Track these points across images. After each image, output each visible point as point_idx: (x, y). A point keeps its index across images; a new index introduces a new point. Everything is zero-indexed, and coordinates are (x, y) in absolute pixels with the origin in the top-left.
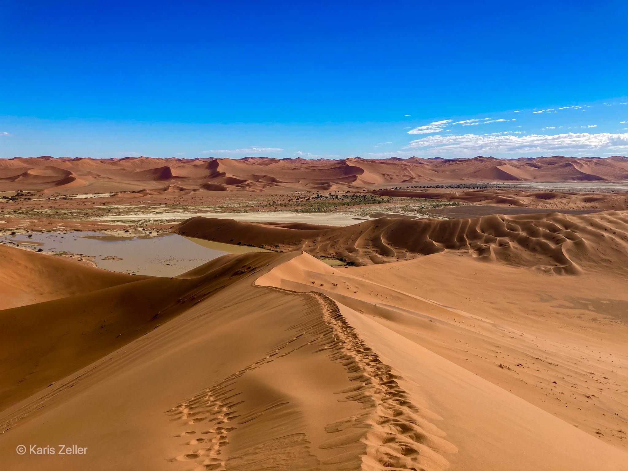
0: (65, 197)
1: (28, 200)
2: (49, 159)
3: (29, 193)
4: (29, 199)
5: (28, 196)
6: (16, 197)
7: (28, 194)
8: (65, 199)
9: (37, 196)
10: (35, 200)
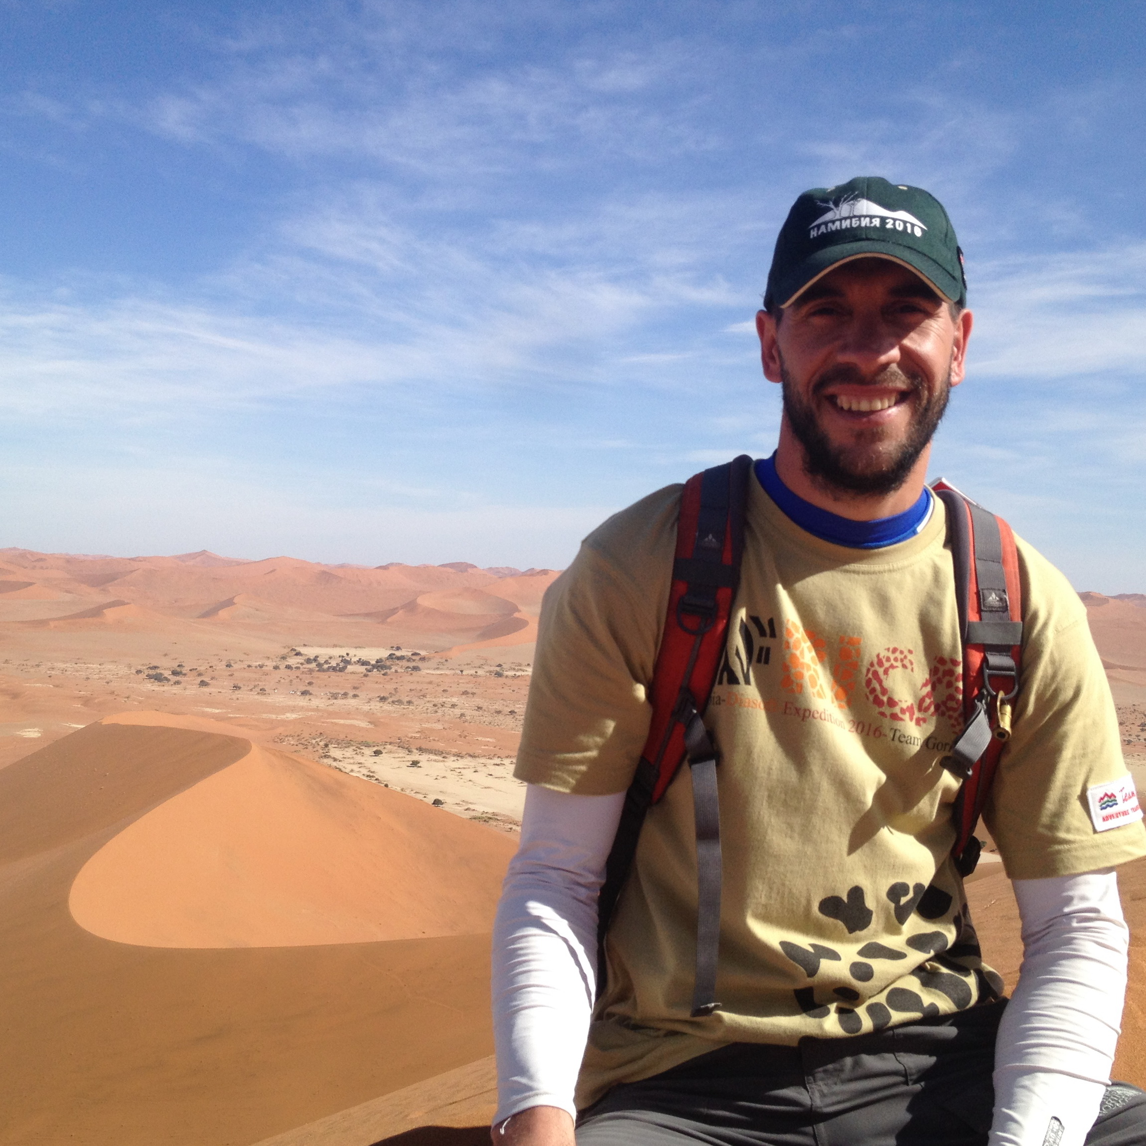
0: (498, 669)
1: (414, 673)
2: (466, 571)
3: (415, 654)
4: (416, 668)
5: (414, 660)
6: (388, 663)
7: (414, 657)
8: (499, 675)
9: (433, 663)
10: (427, 671)
